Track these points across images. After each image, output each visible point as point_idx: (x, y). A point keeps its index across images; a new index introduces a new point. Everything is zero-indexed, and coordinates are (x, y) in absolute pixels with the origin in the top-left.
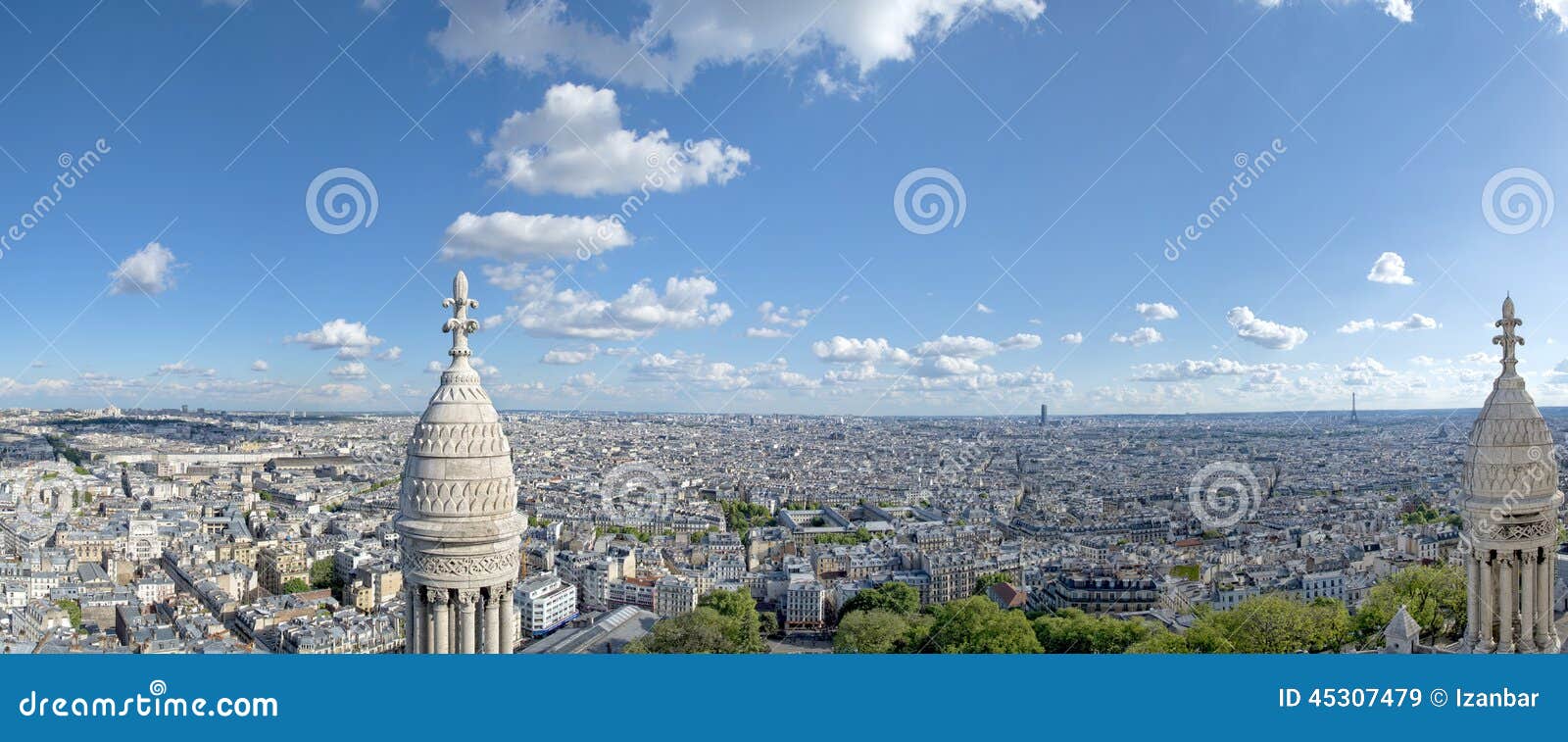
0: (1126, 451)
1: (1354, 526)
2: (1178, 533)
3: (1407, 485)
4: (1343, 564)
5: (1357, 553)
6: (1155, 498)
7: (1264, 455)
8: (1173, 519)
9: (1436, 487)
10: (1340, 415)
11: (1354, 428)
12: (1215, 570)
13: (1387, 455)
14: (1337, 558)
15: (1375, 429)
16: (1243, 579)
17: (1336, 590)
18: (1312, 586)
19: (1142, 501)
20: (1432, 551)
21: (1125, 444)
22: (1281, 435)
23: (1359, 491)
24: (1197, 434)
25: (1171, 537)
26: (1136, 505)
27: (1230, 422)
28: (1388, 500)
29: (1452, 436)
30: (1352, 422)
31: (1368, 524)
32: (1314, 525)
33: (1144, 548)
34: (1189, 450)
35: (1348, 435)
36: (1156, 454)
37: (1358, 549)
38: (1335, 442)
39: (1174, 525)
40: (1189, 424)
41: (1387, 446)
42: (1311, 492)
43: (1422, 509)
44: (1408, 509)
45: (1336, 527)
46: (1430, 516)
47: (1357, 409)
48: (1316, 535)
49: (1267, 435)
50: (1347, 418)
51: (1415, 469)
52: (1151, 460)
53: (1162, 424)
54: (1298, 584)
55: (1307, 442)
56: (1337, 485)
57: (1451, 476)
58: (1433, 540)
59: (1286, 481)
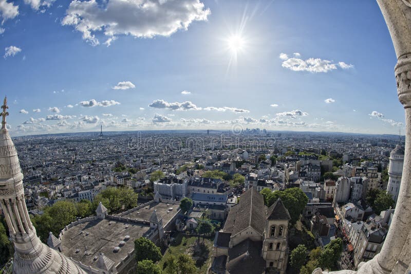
0: (30, 150)
1: (98, 173)
2: (44, 179)
3: (117, 158)
4: (92, 187)
5: (96, 183)
6: (37, 167)
7: (72, 149)
8: (42, 174)
9: (127, 158)
10: (97, 133)
11: (101, 138)
12: (54, 192)
13: (111, 148)
14: (89, 185)
15: (108, 138)
16: (60, 195)
17: (87, 197)
18: (81, 195)
19: (34, 169)
20: (120, 182)
21: (29, 146)
22: (78, 141)
23: (101, 161)
24: (51, 142)
25: (42, 181)
26: (32, 170)
28: (111, 163)
30: (101, 136)
31: (103, 172)
32: (85, 173)
33: (33, 187)
34: (48, 148)
35: (99, 140)
36: (38, 150)
37: (97, 182)
38: (95, 143)
39: (42, 177)
40: (49, 138)
41: (111, 144)
42: (86, 161)
43: (121, 166)
44: (116, 166)
45: (92, 174)
46: (124, 169)
47: (103, 131)
48: (85, 177)
49: (73, 141)
50: (99, 134)
51: (120, 152)
52: (37, 152)
53: (41, 138)
54: (77, 195)
55: (86, 143)
56: (94, 159)
57: (132, 154)
58: (122, 178)
59: (78, 158)
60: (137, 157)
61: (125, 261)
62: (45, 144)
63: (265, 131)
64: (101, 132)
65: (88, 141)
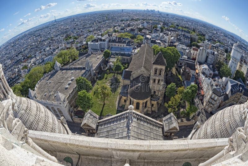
0: (13, 46)
1: (55, 44)
2: (23, 59)
3: (66, 32)
4: (52, 53)
6: (19, 54)
7: (38, 35)
8: (22, 57)
9: (72, 31)
10: (52, 21)
11: (55, 23)
12: (30, 64)
13: (62, 27)
14: (50, 53)
15: (60, 22)
16: (34, 64)
17: (50, 60)
18: (46, 60)
19: (17, 56)
20: (68, 46)
21: (12, 45)
22: (41, 29)
23: (57, 36)
24: (25, 36)
25: (23, 61)
26: (16, 57)
27: (31, 30)
28: (62, 36)
29: (76, 20)
30: (55, 22)
31: (58, 43)
32: (47, 47)
33: (18, 67)
34: (24, 40)
35: (54, 25)
36: (18, 44)
37: (55, 49)
38: (52, 27)
39: (22, 58)
40: (23, 35)
41: (62, 25)
42: (47, 39)
43: (69, 37)
44: (66, 37)
45: (51, 46)
46: (70, 38)
47: (56, 19)
48: (48, 49)
49: (39, 30)
51: (68, 29)
52: (17, 46)
53: (18, 37)
54: (43, 61)
55: (46, 29)
56: (52, 36)
57: (75, 28)
58: (69, 43)
59: (43, 39)
60: (78, 29)
61: (71, 93)
62: (22, 39)
63: (158, 11)
64: (55, 20)
65: (47, 27)
